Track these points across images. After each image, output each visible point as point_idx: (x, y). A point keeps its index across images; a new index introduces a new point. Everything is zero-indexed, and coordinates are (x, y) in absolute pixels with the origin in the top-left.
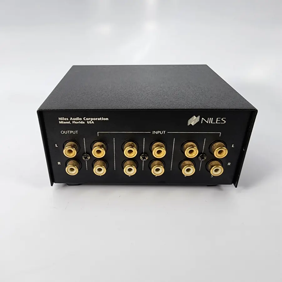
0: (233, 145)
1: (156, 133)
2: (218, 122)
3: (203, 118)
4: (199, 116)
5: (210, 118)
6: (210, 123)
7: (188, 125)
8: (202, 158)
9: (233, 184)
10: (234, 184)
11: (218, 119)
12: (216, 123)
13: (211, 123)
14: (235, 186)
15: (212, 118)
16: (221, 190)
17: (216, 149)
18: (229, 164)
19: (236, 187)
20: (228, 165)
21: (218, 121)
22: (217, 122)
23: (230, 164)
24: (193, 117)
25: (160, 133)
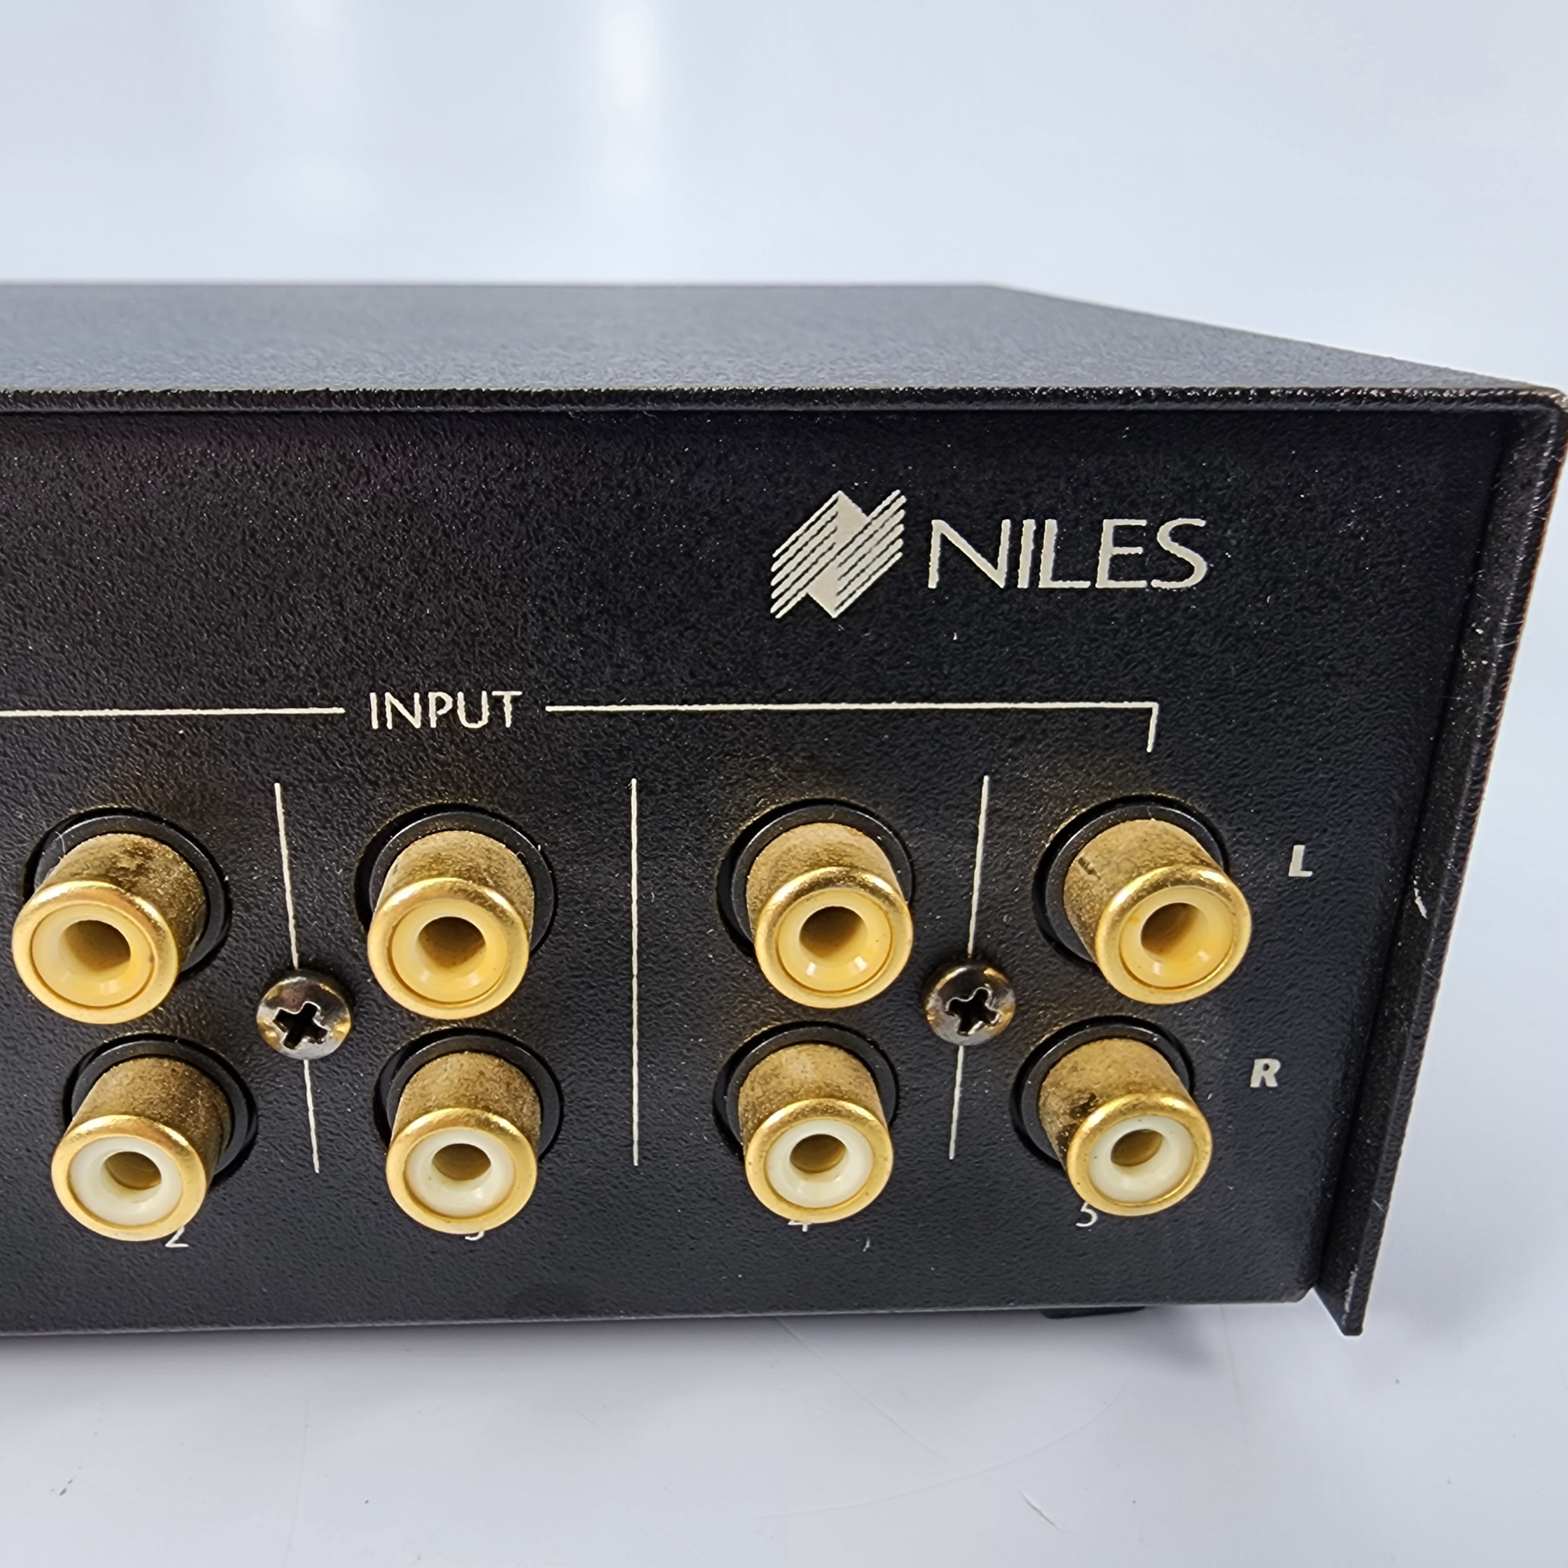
0: (1299, 850)
1: (416, 722)
2: (1118, 568)
3: (940, 527)
4: (896, 500)
5: (1029, 525)
6: (1023, 583)
7: (781, 608)
8: (971, 1012)
9: (1312, 1292)
10: (1332, 1296)
11: (1122, 537)
12: (1103, 581)
13: (1046, 582)
14: (1337, 1313)
15: (1051, 525)
16: (1191, 1355)
17: (1116, 888)
18: (1265, 1072)
19: (1352, 1326)
20: (1255, 1083)
21: (1115, 559)
22: (1113, 576)
23: (1278, 1076)
24: (821, 516)
25: (461, 714)
